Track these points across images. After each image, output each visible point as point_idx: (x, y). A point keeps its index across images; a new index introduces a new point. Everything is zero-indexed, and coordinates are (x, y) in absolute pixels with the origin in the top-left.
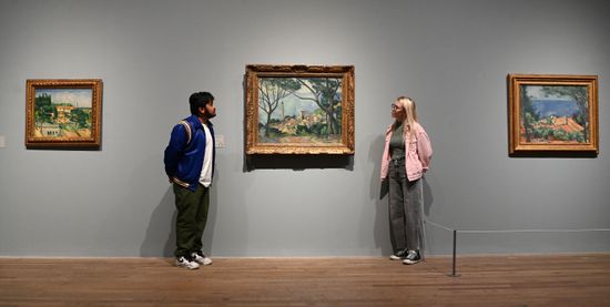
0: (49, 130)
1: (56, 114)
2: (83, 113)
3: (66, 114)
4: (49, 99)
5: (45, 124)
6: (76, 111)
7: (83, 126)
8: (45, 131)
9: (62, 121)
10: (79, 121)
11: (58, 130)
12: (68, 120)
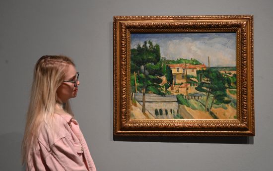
0: (158, 106)
1: (171, 78)
2: (219, 77)
3: (188, 78)
4: (156, 51)
5: (151, 97)
6: (207, 72)
7: (220, 99)
8: (151, 107)
9: (183, 91)
10: (213, 90)
11: (174, 106)
12: (192, 90)
